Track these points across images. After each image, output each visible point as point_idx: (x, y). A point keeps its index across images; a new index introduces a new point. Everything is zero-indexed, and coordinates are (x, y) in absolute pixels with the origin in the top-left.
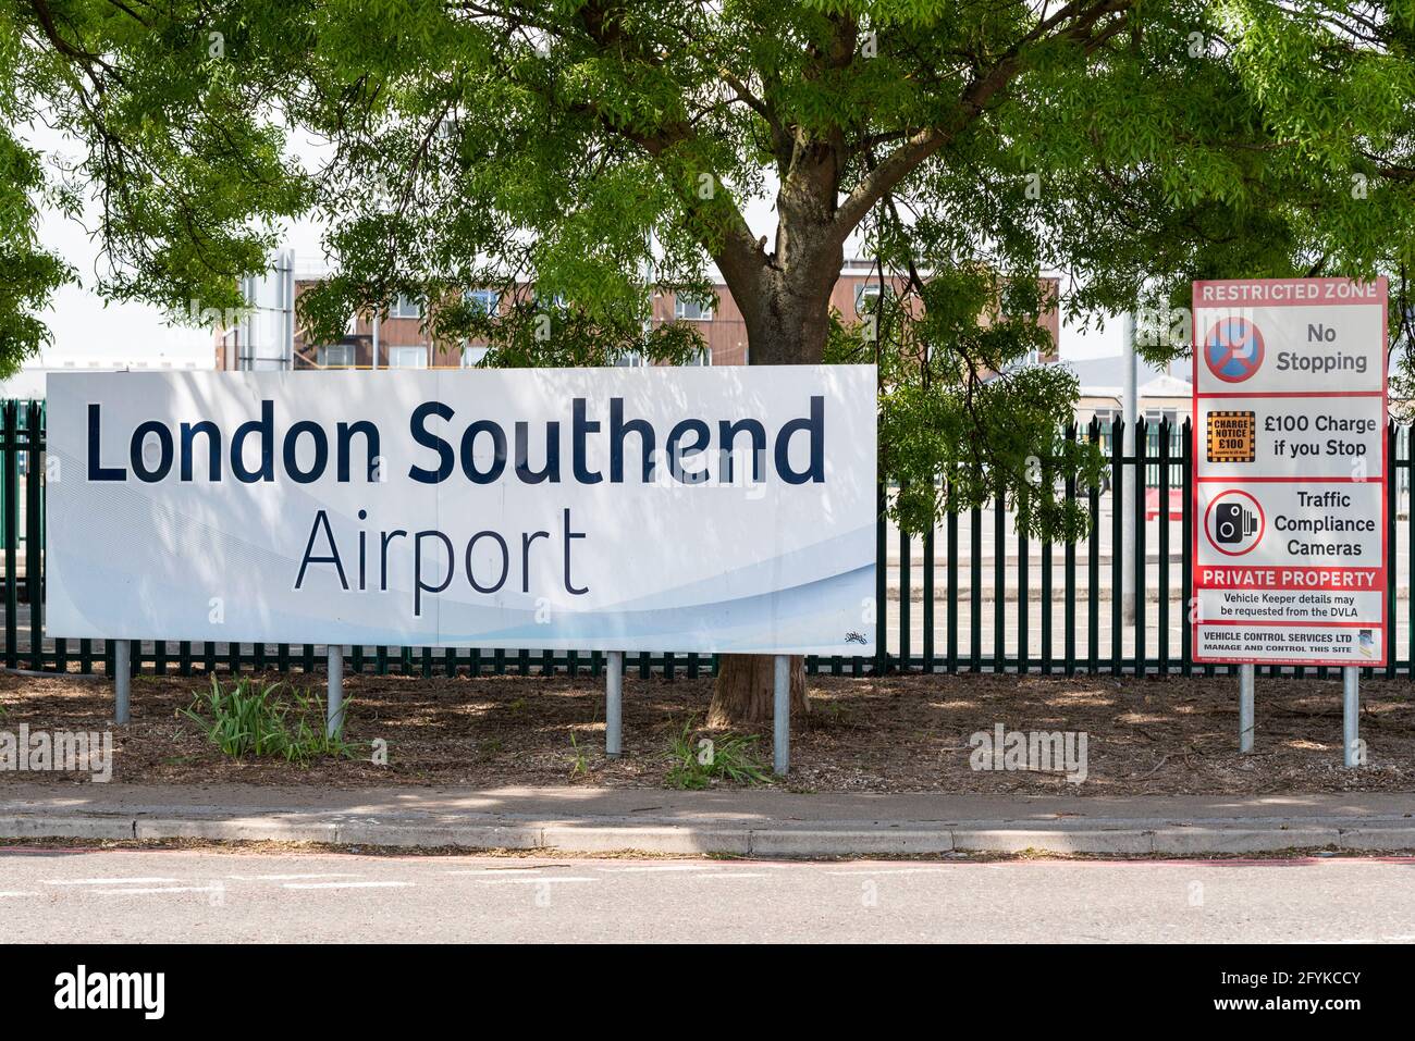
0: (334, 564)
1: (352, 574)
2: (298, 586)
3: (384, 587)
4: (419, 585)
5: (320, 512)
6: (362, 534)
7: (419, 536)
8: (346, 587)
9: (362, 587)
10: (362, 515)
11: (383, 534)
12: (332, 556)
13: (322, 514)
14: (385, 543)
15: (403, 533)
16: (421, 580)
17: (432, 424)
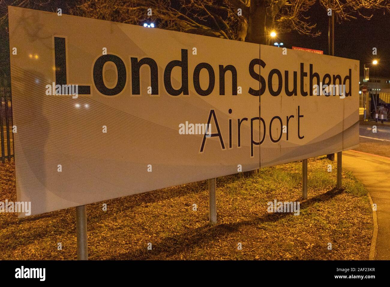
0: (218, 137)
1: (226, 141)
2: (202, 150)
3: (239, 146)
4: (253, 142)
5: (211, 110)
6: (230, 121)
7: (252, 120)
8: (223, 147)
9: (231, 147)
10: (230, 111)
11: (239, 120)
12: (217, 133)
13: (212, 112)
14: (239, 124)
15: (246, 119)
16: (253, 140)
17: (257, 68)
